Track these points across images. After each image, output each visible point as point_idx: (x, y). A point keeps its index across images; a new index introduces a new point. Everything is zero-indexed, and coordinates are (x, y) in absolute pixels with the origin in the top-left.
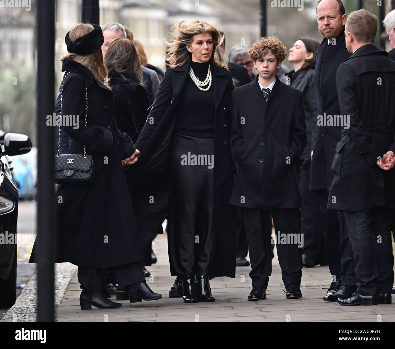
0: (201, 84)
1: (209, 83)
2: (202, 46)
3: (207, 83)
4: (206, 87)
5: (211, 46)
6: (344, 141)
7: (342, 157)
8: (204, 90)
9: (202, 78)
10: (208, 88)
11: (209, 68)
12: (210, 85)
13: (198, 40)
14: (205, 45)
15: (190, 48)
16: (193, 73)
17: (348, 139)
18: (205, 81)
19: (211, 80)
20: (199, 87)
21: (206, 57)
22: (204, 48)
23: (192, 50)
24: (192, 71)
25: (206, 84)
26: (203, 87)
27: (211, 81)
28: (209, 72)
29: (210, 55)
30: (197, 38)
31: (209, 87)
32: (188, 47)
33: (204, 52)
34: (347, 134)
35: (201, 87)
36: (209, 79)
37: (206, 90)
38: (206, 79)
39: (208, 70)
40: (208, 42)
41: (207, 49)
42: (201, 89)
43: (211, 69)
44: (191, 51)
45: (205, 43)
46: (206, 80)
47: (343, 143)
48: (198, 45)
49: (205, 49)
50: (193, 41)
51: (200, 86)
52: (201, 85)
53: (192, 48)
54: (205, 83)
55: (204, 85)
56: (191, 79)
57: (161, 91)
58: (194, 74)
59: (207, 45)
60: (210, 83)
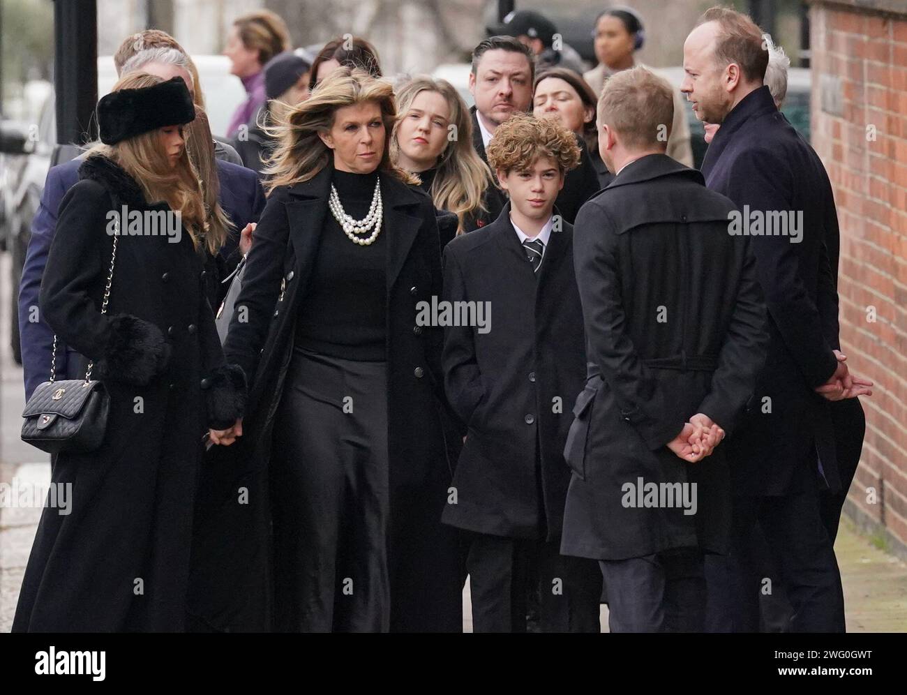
0: (355, 227)
1: (375, 224)
2: (358, 134)
3: (371, 224)
4: (367, 234)
5: (379, 134)
6: (592, 391)
7: (587, 428)
8: (361, 241)
9: (358, 211)
10: (372, 238)
11: (377, 186)
12: (377, 229)
13: (346, 122)
14: (364, 134)
15: (329, 137)
16: (337, 198)
17: (601, 385)
18: (365, 220)
19: (380, 216)
20: (351, 236)
21: (368, 161)
22: (361, 141)
23: (333, 143)
24: (336, 194)
25: (368, 227)
26: (360, 235)
27: (379, 220)
28: (377, 196)
29: (379, 155)
30: (346, 116)
31: (375, 234)
32: (322, 134)
33: (362, 149)
34: (598, 373)
35: (355, 235)
36: (376, 214)
37: (368, 241)
38: (368, 214)
39: (374, 192)
40: (372, 124)
41: (370, 144)
42: (356, 239)
43: (381, 189)
44: (330, 146)
45: (364, 128)
46: (368, 216)
47: (590, 395)
48: (347, 133)
49: (363, 143)
50: (334, 121)
51: (353, 233)
52: (357, 230)
53: (332, 137)
54: (364, 225)
55: (363, 230)
56: (332, 213)
57: (259, 244)
58: (338, 202)
59: (370, 134)
60: (377, 224)
